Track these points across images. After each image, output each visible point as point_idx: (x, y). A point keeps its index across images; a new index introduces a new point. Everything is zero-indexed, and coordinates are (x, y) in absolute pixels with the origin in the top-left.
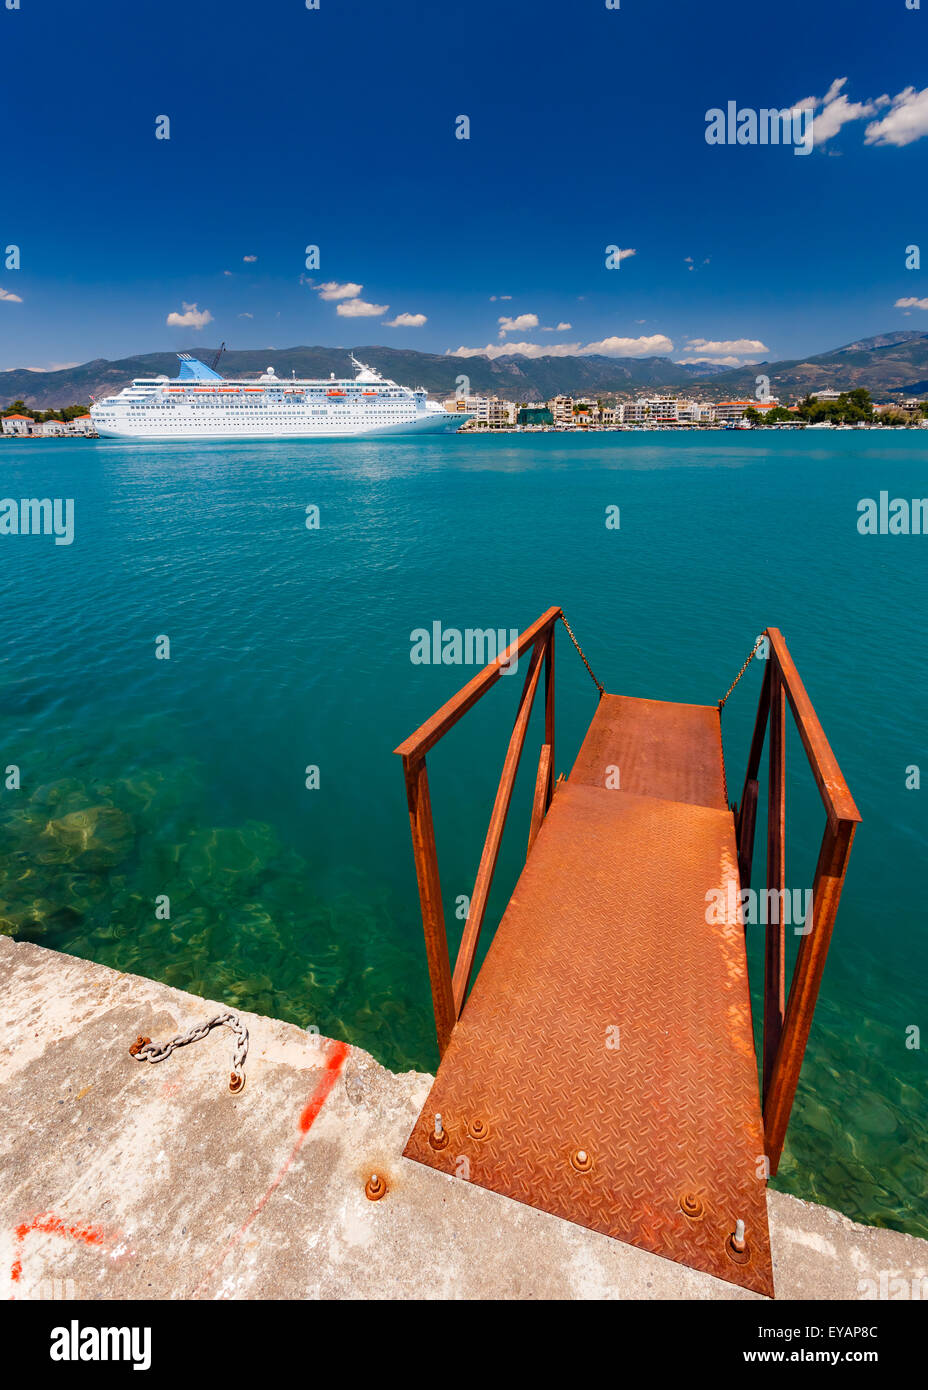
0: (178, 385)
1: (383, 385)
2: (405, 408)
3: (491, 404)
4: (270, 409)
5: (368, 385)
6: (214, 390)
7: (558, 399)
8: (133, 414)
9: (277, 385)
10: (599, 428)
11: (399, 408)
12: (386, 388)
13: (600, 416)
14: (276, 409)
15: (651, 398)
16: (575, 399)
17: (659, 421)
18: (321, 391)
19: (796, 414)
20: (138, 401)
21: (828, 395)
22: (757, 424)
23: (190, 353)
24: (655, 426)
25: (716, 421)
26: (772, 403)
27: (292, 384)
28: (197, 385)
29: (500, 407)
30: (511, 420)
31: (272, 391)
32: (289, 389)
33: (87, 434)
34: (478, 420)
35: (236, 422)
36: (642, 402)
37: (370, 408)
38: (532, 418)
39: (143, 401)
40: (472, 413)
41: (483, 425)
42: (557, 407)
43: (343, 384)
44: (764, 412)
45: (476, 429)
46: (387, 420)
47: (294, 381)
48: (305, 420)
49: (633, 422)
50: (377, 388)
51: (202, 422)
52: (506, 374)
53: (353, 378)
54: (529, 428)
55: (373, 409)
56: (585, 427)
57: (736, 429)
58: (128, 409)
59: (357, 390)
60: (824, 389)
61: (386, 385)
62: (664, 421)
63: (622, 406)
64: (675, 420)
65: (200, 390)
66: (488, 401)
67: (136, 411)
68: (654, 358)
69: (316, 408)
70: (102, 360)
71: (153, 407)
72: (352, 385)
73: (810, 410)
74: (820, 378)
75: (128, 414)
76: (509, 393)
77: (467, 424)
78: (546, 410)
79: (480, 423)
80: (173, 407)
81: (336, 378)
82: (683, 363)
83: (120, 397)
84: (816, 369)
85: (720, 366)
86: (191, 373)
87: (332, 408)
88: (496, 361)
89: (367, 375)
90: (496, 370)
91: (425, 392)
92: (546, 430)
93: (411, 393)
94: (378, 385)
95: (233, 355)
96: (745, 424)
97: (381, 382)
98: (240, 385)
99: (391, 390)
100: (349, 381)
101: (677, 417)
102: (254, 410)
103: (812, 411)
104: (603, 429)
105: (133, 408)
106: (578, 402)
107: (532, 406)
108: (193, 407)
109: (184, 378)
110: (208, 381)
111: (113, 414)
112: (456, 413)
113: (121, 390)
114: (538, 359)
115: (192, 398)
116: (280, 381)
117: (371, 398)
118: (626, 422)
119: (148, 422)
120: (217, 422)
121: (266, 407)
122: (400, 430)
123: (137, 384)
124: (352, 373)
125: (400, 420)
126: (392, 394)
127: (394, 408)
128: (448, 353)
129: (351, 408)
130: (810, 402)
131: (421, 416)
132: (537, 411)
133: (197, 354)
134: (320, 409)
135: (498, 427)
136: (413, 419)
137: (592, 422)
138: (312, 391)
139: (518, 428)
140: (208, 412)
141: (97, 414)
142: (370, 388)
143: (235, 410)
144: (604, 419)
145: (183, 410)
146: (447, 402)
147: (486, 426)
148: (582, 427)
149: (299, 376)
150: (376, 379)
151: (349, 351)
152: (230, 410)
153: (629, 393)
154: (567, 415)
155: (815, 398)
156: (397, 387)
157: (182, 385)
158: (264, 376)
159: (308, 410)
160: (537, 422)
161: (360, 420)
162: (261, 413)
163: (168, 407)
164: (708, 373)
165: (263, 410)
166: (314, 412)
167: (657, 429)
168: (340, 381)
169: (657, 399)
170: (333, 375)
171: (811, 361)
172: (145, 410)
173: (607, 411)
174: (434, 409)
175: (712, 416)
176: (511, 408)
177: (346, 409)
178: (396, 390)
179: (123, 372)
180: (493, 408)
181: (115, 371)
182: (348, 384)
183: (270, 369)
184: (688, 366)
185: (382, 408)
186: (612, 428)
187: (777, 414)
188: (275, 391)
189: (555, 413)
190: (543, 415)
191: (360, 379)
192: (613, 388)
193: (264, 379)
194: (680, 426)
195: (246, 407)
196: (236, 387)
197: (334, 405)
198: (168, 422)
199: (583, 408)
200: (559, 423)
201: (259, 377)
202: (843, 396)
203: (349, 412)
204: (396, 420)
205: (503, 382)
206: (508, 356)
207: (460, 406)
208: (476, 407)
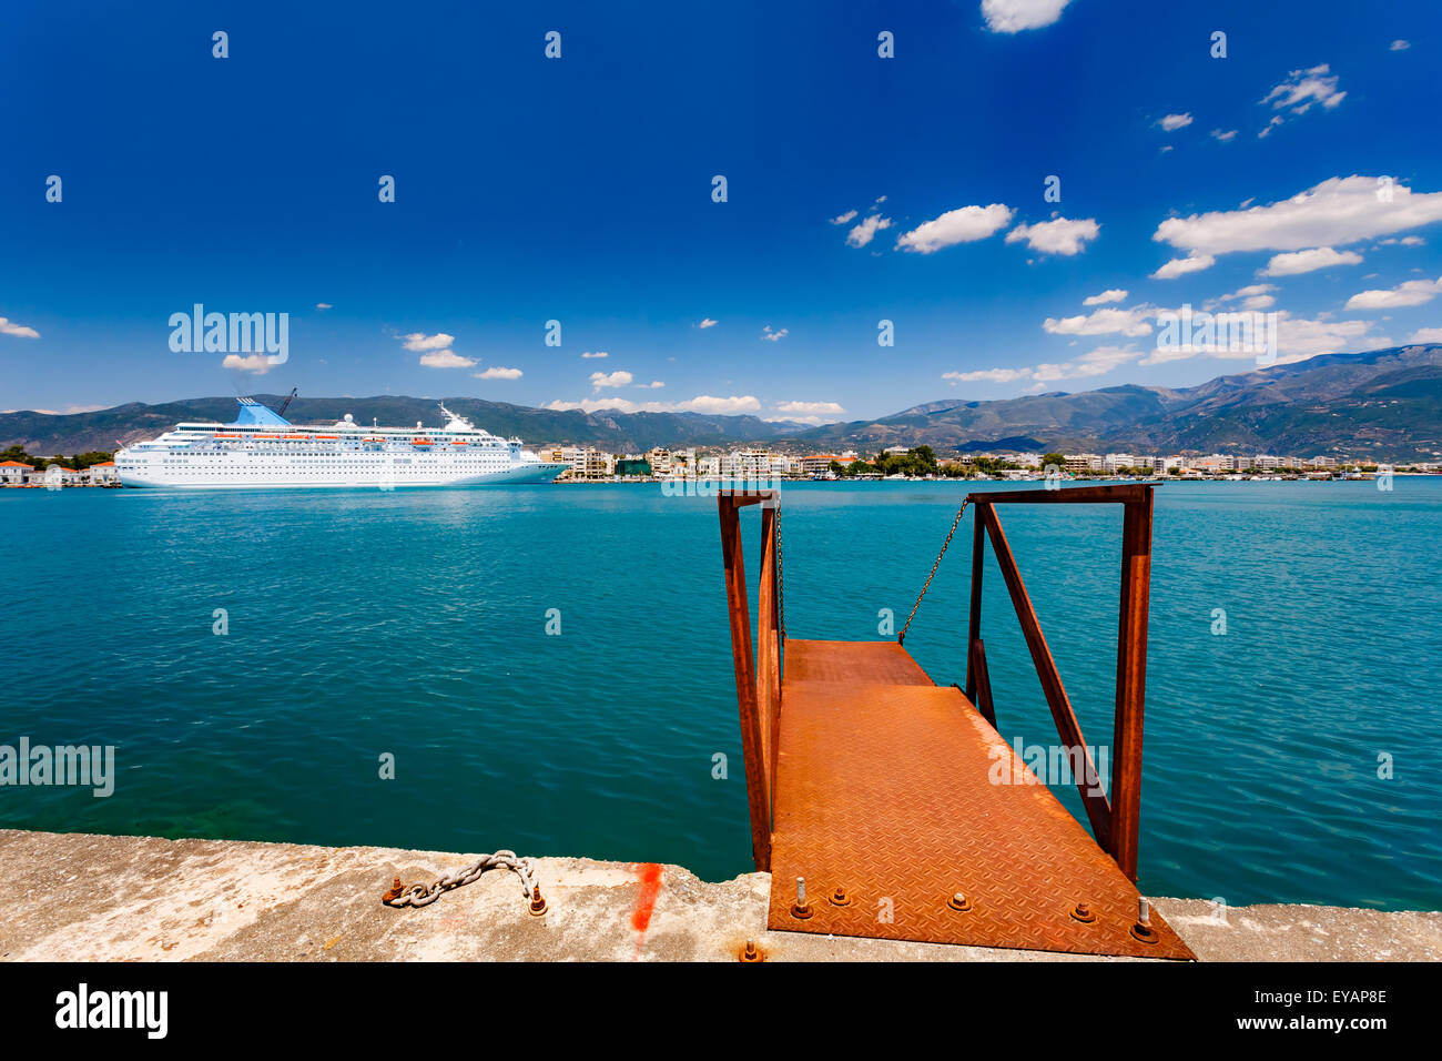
0: (233, 430)
1: (475, 434)
2: (497, 458)
3: (589, 454)
4: (344, 456)
5: (459, 434)
6: (278, 437)
7: (655, 450)
8: (172, 461)
9: (355, 432)
11: (492, 458)
12: (477, 437)
13: (696, 467)
14: (352, 456)
15: (743, 451)
16: (672, 450)
17: (752, 472)
18: (405, 439)
19: (874, 466)
20: (180, 447)
21: (898, 450)
22: (842, 476)
23: (255, 398)
25: (804, 472)
26: (852, 458)
27: (372, 432)
28: (258, 430)
29: (597, 458)
30: (609, 471)
31: (348, 438)
32: (369, 437)
33: (108, 483)
34: (575, 470)
35: (302, 470)
36: (736, 455)
37: (459, 457)
38: (629, 468)
39: (187, 447)
40: (570, 463)
41: (580, 475)
42: (654, 458)
43: (431, 433)
44: (846, 464)
45: (573, 479)
46: (480, 469)
47: (376, 429)
48: (382, 469)
49: (728, 473)
50: (468, 438)
51: (260, 470)
52: (603, 427)
53: (442, 427)
54: (627, 478)
55: (463, 458)
57: (824, 479)
58: (167, 455)
59: (446, 440)
60: (894, 445)
61: (477, 434)
62: (757, 472)
63: (716, 459)
64: (767, 472)
65: (261, 436)
66: (584, 452)
67: (176, 457)
68: (744, 416)
69: (399, 456)
70: (138, 404)
71: (199, 454)
72: (441, 434)
73: (885, 464)
74: (890, 436)
75: (165, 461)
76: (606, 445)
77: (564, 474)
78: (644, 462)
79: (577, 474)
80: (225, 454)
81: (424, 426)
82: (770, 421)
83: (159, 442)
84: (885, 429)
86: (251, 418)
87: (416, 457)
88: (592, 415)
89: (458, 424)
90: (592, 423)
91: (520, 442)
92: (644, 481)
93: (504, 443)
94: (470, 434)
95: (302, 402)
96: (831, 475)
97: (471, 431)
98: (311, 431)
99: (483, 440)
100: (438, 430)
101: (769, 468)
102: (325, 458)
103: (887, 464)
105: (172, 454)
106: (675, 454)
107: (629, 457)
108: (250, 454)
109: (244, 423)
110: (273, 427)
111: (145, 461)
112: (553, 463)
113: (160, 435)
114: (634, 414)
115: (250, 444)
116: (359, 429)
117: (461, 447)
118: (721, 473)
119: (190, 470)
120: (279, 470)
121: (339, 455)
122: (490, 480)
123: (182, 429)
124: (441, 422)
125: (492, 470)
126: (484, 443)
127: (486, 458)
128: (542, 406)
129: (439, 457)
130: (884, 457)
131: (515, 465)
132: (635, 462)
133: (261, 400)
134: (403, 457)
135: (595, 477)
136: (506, 469)
137: (689, 473)
138: (395, 439)
139: (617, 478)
140: (268, 460)
141: (124, 461)
142: (461, 438)
143: (302, 458)
144: (700, 470)
145: (237, 457)
146: (543, 452)
147: (583, 476)
149: (380, 424)
150: (468, 428)
151: (439, 402)
152: (296, 458)
153: (722, 447)
154: (665, 466)
155: (888, 454)
156: (490, 437)
157: (240, 430)
158: (340, 423)
159: (389, 459)
160: (635, 472)
161: (448, 470)
162: (328, 461)
163: (218, 454)
164: (792, 430)
165: (336, 458)
166: (395, 461)
168: (427, 430)
169: (749, 453)
170: (419, 423)
171: (880, 421)
172: (188, 457)
173: (702, 463)
174: (529, 459)
175: (801, 468)
176: (609, 459)
177: (433, 457)
178: (488, 440)
179: (164, 417)
180: (590, 459)
181: (154, 416)
182: (436, 433)
183: (348, 417)
184: (775, 423)
185: (473, 458)
187: (857, 467)
188: (352, 438)
189: (652, 464)
190: (641, 466)
191: (448, 428)
192: (707, 442)
193: (340, 425)
194: (772, 476)
195: (316, 455)
196: (305, 434)
197: (419, 454)
198: (215, 470)
199: (678, 460)
200: (657, 474)
201: (334, 424)
202: (910, 451)
203: (435, 461)
204: (487, 470)
205: (599, 435)
206: (604, 411)
207: (556, 457)
208: (573, 458)
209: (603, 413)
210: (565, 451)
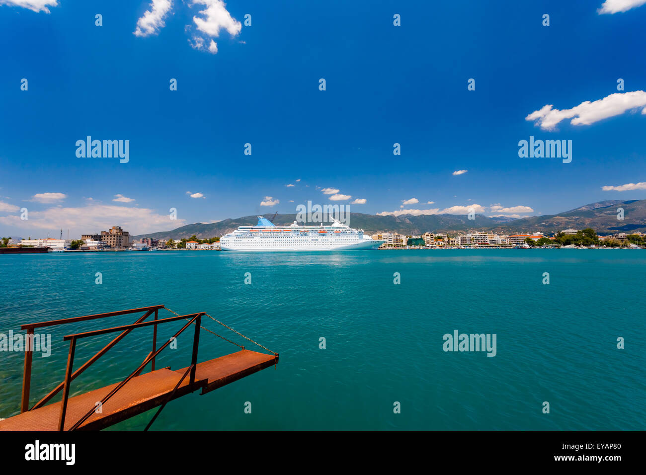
0: (256, 228)
1: (344, 228)
2: (353, 238)
3: (394, 236)
4: (293, 238)
5: (337, 228)
6: (271, 231)
7: (427, 234)
8: (237, 241)
9: (297, 228)
10: (449, 247)
11: (351, 238)
12: (346, 229)
13: (448, 242)
14: (296, 238)
15: (474, 233)
16: (435, 233)
17: (479, 244)
18: (316, 231)
19: (554, 241)
20: (239, 235)
21: (571, 231)
22: (533, 246)
23: (264, 216)
24: (478, 247)
25: (510, 244)
26: (540, 236)
28: (264, 228)
29: (399, 238)
30: (404, 243)
31: (295, 231)
32: (303, 230)
33: (218, 249)
34: (388, 243)
35: (279, 244)
36: (469, 235)
37: (337, 238)
38: (414, 242)
39: (241, 235)
40: (385, 240)
41: (390, 246)
42: (426, 237)
44: (536, 240)
45: (387, 248)
46: (345, 243)
47: (305, 227)
48: (308, 243)
49: (466, 245)
50: (341, 230)
51: (264, 244)
52: (403, 223)
54: (413, 247)
55: (339, 238)
56: (441, 247)
57: (522, 248)
58: (235, 238)
59: (332, 230)
60: (568, 229)
62: (482, 244)
63: (459, 237)
64: (487, 244)
65: (265, 231)
66: (392, 235)
67: (238, 239)
69: (314, 238)
70: (230, 219)
71: (245, 238)
72: (330, 228)
73: (562, 239)
74: (567, 223)
75: (235, 241)
76: (403, 231)
77: (383, 245)
78: (421, 239)
79: (389, 245)
80: (253, 238)
81: (323, 225)
82: (491, 217)
83: (233, 234)
84: (564, 219)
85: (511, 218)
86: (262, 224)
87: (320, 238)
88: (398, 217)
90: (399, 221)
91: (363, 231)
92: (421, 248)
93: (356, 232)
94: (342, 228)
95: (281, 216)
96: (526, 245)
98: (282, 228)
100: (329, 226)
101: (489, 242)
102: (287, 239)
103: (563, 239)
104: (450, 248)
106: (437, 235)
107: (414, 237)
108: (261, 238)
109: (259, 226)
110: (269, 227)
111: (228, 241)
112: (378, 240)
113: (234, 231)
114: (418, 216)
115: (261, 234)
116: (299, 227)
117: (338, 234)
118: (462, 244)
119: (242, 244)
120: (270, 244)
122: (350, 248)
123: (240, 228)
124: (330, 223)
125: (351, 244)
126: (348, 232)
127: (349, 238)
128: (374, 215)
129: (329, 238)
130: (561, 235)
131: (361, 241)
132: (417, 239)
133: (265, 216)
134: (315, 238)
135: (398, 247)
136: (357, 243)
137: (444, 245)
138: (312, 231)
139: (408, 247)
140: (267, 240)
141: (222, 241)
142: (338, 230)
143: (278, 239)
144: (451, 243)
145: (257, 239)
146: (374, 235)
147: (392, 246)
148: (440, 247)
149: (307, 225)
150: (341, 225)
152: (276, 239)
153: (464, 231)
154: (432, 241)
155: (563, 234)
156: (350, 229)
157: (258, 228)
159: (310, 239)
160: (417, 244)
161: (333, 243)
162: (289, 240)
163: (251, 238)
164: (505, 221)
165: (291, 239)
166: (312, 240)
167: (479, 248)
168: (325, 227)
169: (477, 234)
171: (561, 215)
172: (242, 239)
173: (451, 239)
174: (367, 238)
175: (508, 242)
176: (404, 238)
177: (327, 238)
178: (349, 230)
179: (237, 223)
180: (395, 238)
181: (234, 223)
182: (328, 228)
183: (295, 222)
184: (494, 218)
185: (343, 238)
186: (455, 247)
187: (542, 242)
188: (296, 231)
189: (426, 240)
190: (420, 241)
191: (335, 225)
192: (456, 228)
193: (292, 226)
194: (491, 246)
195: (284, 238)
196: (280, 229)
197: (321, 237)
198: (250, 244)
199: (439, 238)
200: (428, 245)
201: (289, 225)
202: (579, 232)
203: (328, 240)
204: (349, 243)
205: (401, 226)
206: (404, 215)
207: (379, 237)
208: (387, 238)
209: (403, 216)
210: (384, 234)
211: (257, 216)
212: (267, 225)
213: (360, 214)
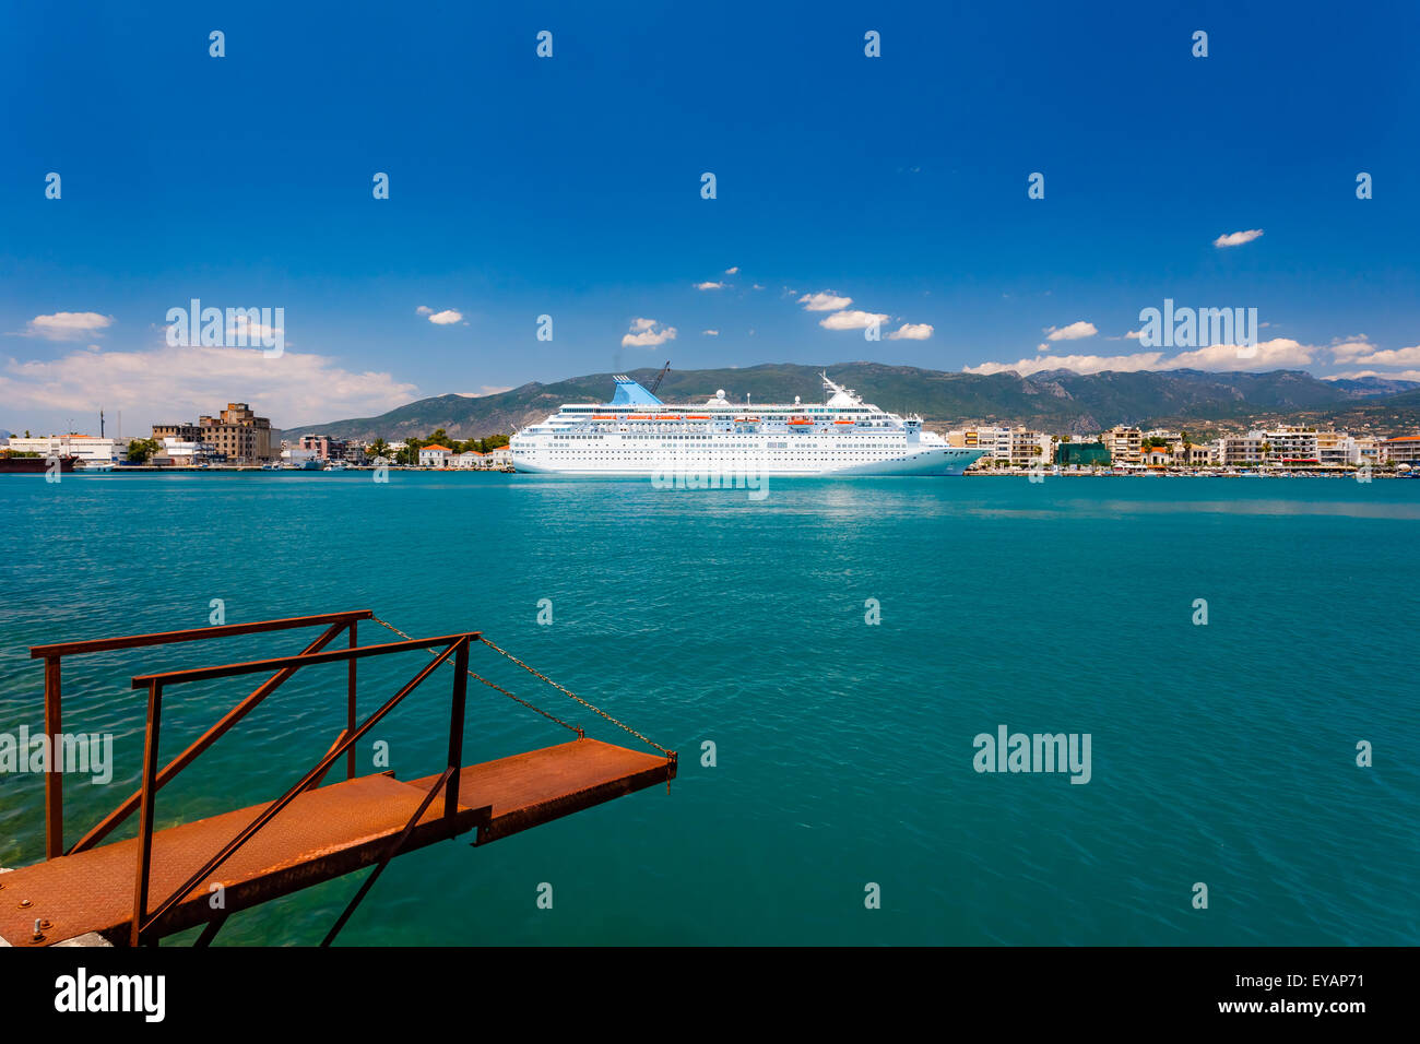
0: (609, 411)
1: (863, 411)
2: (890, 441)
3: (1015, 436)
4: (715, 440)
5: (842, 411)
6: (650, 418)
7: (1117, 430)
8: (556, 445)
9: (726, 411)
10: (1185, 471)
11: (883, 441)
12: (869, 415)
13: (1186, 455)
14: (723, 440)
15: (1271, 429)
16: (1145, 429)
17: (1285, 463)
18: (781, 418)
20: (563, 430)
23: (630, 375)
24: (1281, 470)
25: (1388, 464)
27: (745, 410)
28: (632, 411)
29: (1029, 440)
30: (1046, 458)
31: (720, 418)
32: (741, 416)
33: (505, 467)
34: (996, 458)
35: (673, 456)
36: (1255, 435)
37: (843, 440)
38: (1076, 456)
39: (569, 430)
40: (987, 448)
41: (1002, 464)
42: (1116, 441)
43: (810, 410)
45: (992, 470)
46: (865, 456)
47: (749, 407)
48: (758, 455)
49: (1242, 464)
50: (854, 416)
51: (632, 455)
52: (1043, 396)
53: (824, 402)
54: (1072, 469)
55: (848, 441)
56: (1162, 469)
58: (551, 439)
59: (828, 418)
61: (867, 411)
62: (1294, 463)
63: (1222, 441)
64: (1314, 463)
65: (634, 418)
66: (1010, 433)
67: (559, 441)
68: (1281, 372)
69: (773, 440)
70: (536, 384)
71: (578, 437)
72: (822, 411)
75: (550, 445)
76: (1044, 421)
77: (980, 463)
78: (1100, 446)
79: (998, 462)
80: (601, 437)
81: (801, 402)
82: (1333, 378)
83: (545, 425)
87: (794, 440)
88: (1030, 379)
89: (842, 399)
90: (1029, 391)
91: (920, 420)
92: (1099, 473)
93: (900, 422)
94: (856, 411)
95: (680, 376)
97: (860, 407)
98: (682, 411)
99: (873, 417)
100: (819, 406)
101: (1318, 457)
102: (696, 441)
104: (1190, 474)
105: (556, 437)
106: (1150, 434)
107: (1077, 439)
108: (624, 437)
109: (617, 404)
110: (646, 407)
111: (533, 445)
112: (964, 448)
113: (547, 417)
114: (1093, 376)
115: (624, 426)
116: (731, 407)
117: (845, 427)
118: (1229, 464)
119: (571, 455)
120: (650, 455)
121: (710, 437)
123: (565, 410)
124: (822, 396)
125: (884, 457)
126: (874, 422)
127: (876, 441)
128: (956, 372)
129: (819, 441)
131: (912, 451)
132: (1086, 446)
133: (635, 376)
134: (777, 441)
135: (1026, 468)
136: (901, 456)
137: (1173, 463)
138: (770, 418)
139: (1056, 470)
140: (640, 443)
141: (517, 445)
142: (845, 415)
143: (672, 441)
144: (1192, 459)
145: (613, 441)
146: (952, 433)
147: (1007, 466)
148: (1156, 469)
149: (755, 401)
150: (855, 403)
151: (821, 369)
152: (667, 441)
153: (1240, 422)
154: (1132, 452)
156: (882, 414)
157: (615, 411)
158: (711, 401)
159: (763, 442)
160: (1085, 461)
161: (829, 456)
162: (704, 446)
163: (596, 437)
164: (1378, 392)
165: (707, 441)
166: (770, 445)
167: (1284, 474)
168: (807, 406)
169: (1282, 431)
170: (797, 398)
172: (570, 441)
173: (1195, 447)
174: (931, 442)
175: (1383, 457)
176: (1045, 442)
177: (812, 441)
178: (879, 418)
179: (556, 396)
180: (1018, 442)
181: (548, 396)
182: (816, 410)
183: (721, 392)
184: (1341, 383)
185: (860, 441)
186: (1207, 472)
188: (724, 418)
189: (1113, 450)
190: (1088, 454)
191: (831, 403)
192: (1215, 415)
193: (712, 403)
194: (1324, 470)
195: (687, 438)
196: (677, 414)
197: (796, 436)
198: (593, 455)
199: (1157, 443)
200: (1119, 464)
201: (705, 401)
203: (815, 446)
204: (878, 456)
205: (1036, 407)
206: (1047, 372)
207: (969, 439)
208: (993, 440)
209: (1045, 376)
210: (983, 431)
211: (611, 375)
212: (642, 401)
213: (913, 370)
